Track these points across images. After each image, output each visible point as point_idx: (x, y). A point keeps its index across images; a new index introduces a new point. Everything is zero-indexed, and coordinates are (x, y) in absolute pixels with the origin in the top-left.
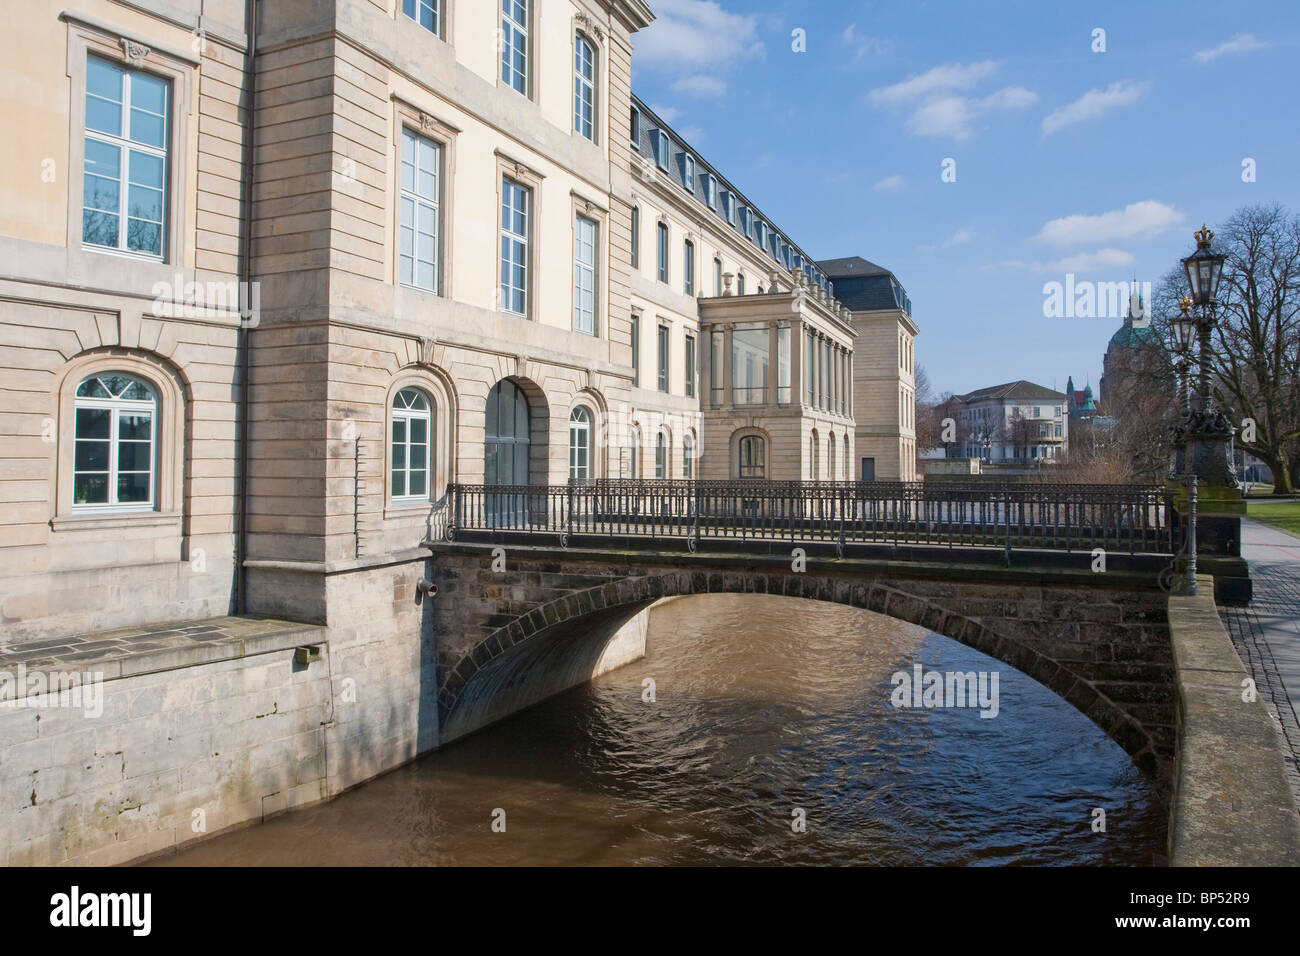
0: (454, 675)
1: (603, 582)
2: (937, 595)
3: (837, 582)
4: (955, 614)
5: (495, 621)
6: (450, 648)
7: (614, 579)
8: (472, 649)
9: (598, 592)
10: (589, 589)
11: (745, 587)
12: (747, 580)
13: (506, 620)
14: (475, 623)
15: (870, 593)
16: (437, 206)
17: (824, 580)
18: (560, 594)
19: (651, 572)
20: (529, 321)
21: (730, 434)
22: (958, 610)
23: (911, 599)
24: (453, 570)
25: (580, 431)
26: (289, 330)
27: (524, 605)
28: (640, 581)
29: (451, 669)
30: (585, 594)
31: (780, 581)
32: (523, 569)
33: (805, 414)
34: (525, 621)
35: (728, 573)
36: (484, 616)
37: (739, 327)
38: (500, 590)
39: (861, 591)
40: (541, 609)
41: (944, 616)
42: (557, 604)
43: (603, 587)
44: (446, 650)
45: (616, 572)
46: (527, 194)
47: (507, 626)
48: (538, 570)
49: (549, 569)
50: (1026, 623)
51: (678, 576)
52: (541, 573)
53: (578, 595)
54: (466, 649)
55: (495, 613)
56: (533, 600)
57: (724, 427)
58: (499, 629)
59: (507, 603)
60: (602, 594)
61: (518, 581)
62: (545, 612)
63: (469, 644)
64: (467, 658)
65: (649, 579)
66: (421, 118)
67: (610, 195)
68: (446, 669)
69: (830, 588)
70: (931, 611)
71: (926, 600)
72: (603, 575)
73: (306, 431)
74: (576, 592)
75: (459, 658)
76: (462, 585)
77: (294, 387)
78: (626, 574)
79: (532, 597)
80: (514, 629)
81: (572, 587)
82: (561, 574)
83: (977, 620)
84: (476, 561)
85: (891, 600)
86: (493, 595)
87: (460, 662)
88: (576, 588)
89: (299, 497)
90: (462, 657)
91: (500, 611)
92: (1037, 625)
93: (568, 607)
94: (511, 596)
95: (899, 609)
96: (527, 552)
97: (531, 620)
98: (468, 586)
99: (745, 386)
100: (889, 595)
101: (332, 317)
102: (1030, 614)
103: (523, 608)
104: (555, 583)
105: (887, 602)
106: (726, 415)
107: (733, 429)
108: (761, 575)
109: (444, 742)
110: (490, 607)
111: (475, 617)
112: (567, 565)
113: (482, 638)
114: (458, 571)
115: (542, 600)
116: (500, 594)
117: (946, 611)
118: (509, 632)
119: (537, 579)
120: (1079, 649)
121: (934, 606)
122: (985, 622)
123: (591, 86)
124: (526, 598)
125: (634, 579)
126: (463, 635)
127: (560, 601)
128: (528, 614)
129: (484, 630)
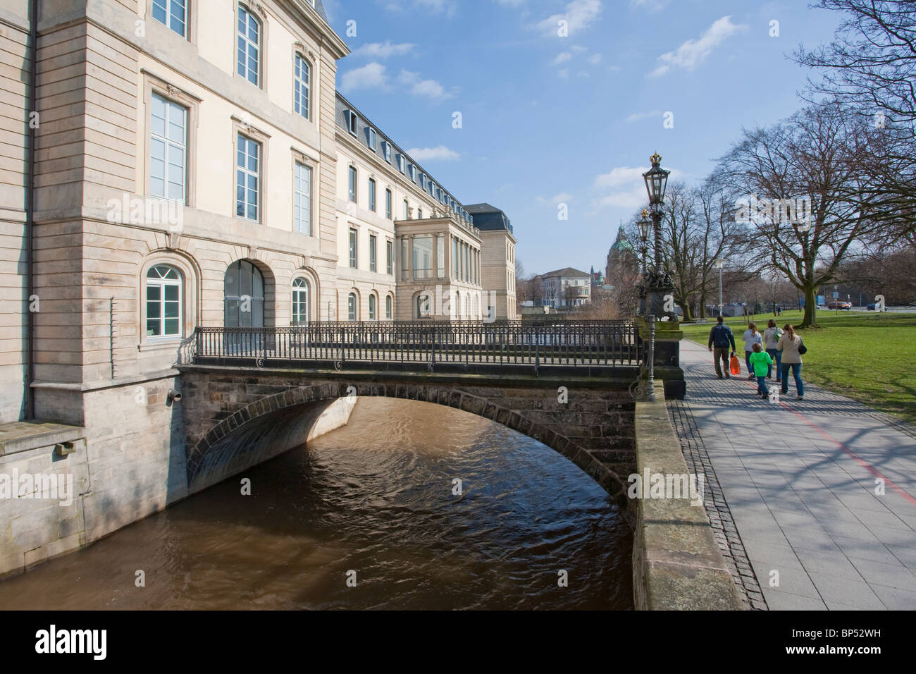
0: (195, 450)
1: (284, 390)
2: (492, 396)
3: (429, 388)
4: (504, 408)
5: (219, 416)
6: (193, 433)
7: (291, 388)
8: (206, 434)
9: (281, 396)
10: (275, 395)
11: (372, 393)
12: (373, 388)
13: (226, 415)
14: (208, 417)
15: (450, 396)
16: (185, 148)
17: (422, 387)
18: (258, 398)
19: (313, 383)
20: (260, 225)
21: (412, 295)
22: (505, 405)
23: (476, 399)
24: (193, 383)
25: (301, 293)
26: (58, 225)
27: (237, 405)
28: (307, 390)
29: (194, 446)
30: (274, 397)
31: (393, 389)
32: (236, 382)
33: (452, 283)
34: (237, 416)
35: (361, 383)
36: (213, 413)
37: (417, 236)
38: (222, 396)
39: (444, 395)
40: (247, 408)
41: (497, 410)
42: (257, 405)
43: (284, 393)
44: (190, 434)
45: (292, 383)
46: (259, 147)
47: (227, 419)
48: (244, 382)
49: (251, 382)
50: (548, 413)
51: (330, 386)
52: (247, 385)
53: (269, 398)
54: (203, 434)
55: (219, 411)
56: (242, 402)
57: (409, 291)
58: (222, 421)
59: (226, 404)
60: (284, 398)
61: (233, 389)
62: (249, 409)
63: (204, 430)
64: (203, 440)
65: (312, 387)
66: (168, 88)
67: (320, 152)
68: (191, 447)
69: (425, 393)
70: (489, 406)
71: (485, 399)
72: (284, 385)
73: (70, 294)
74: (268, 396)
75: (198, 440)
76: (199, 393)
77: (62, 263)
78: (298, 384)
79: (241, 400)
80: (231, 421)
81: (265, 393)
82: (259, 385)
83: (518, 412)
84: (207, 377)
85: (464, 400)
86: (218, 399)
87: (199, 442)
88: (268, 394)
89: (67, 338)
90: (201, 439)
91: (223, 409)
92: (555, 415)
93: (263, 406)
94: (229, 399)
95: (468, 405)
96: (236, 371)
97: (241, 415)
98: (203, 393)
99: (423, 268)
100: (462, 396)
101: (84, 214)
102: (551, 407)
103: (236, 407)
104: (255, 391)
105: (461, 401)
106: (410, 284)
107: (414, 292)
108: (382, 384)
109: (191, 493)
110: (216, 407)
111: (207, 413)
112: (263, 379)
113: (212, 427)
114: (196, 383)
115: (248, 402)
116: (222, 398)
117: (498, 407)
118: (228, 423)
119: (244, 388)
120: (581, 429)
121: (491, 403)
122: (524, 414)
123: (308, 86)
124: (238, 400)
125: (303, 388)
126: (200, 425)
127: (258, 403)
128: (239, 411)
129: (213, 422)
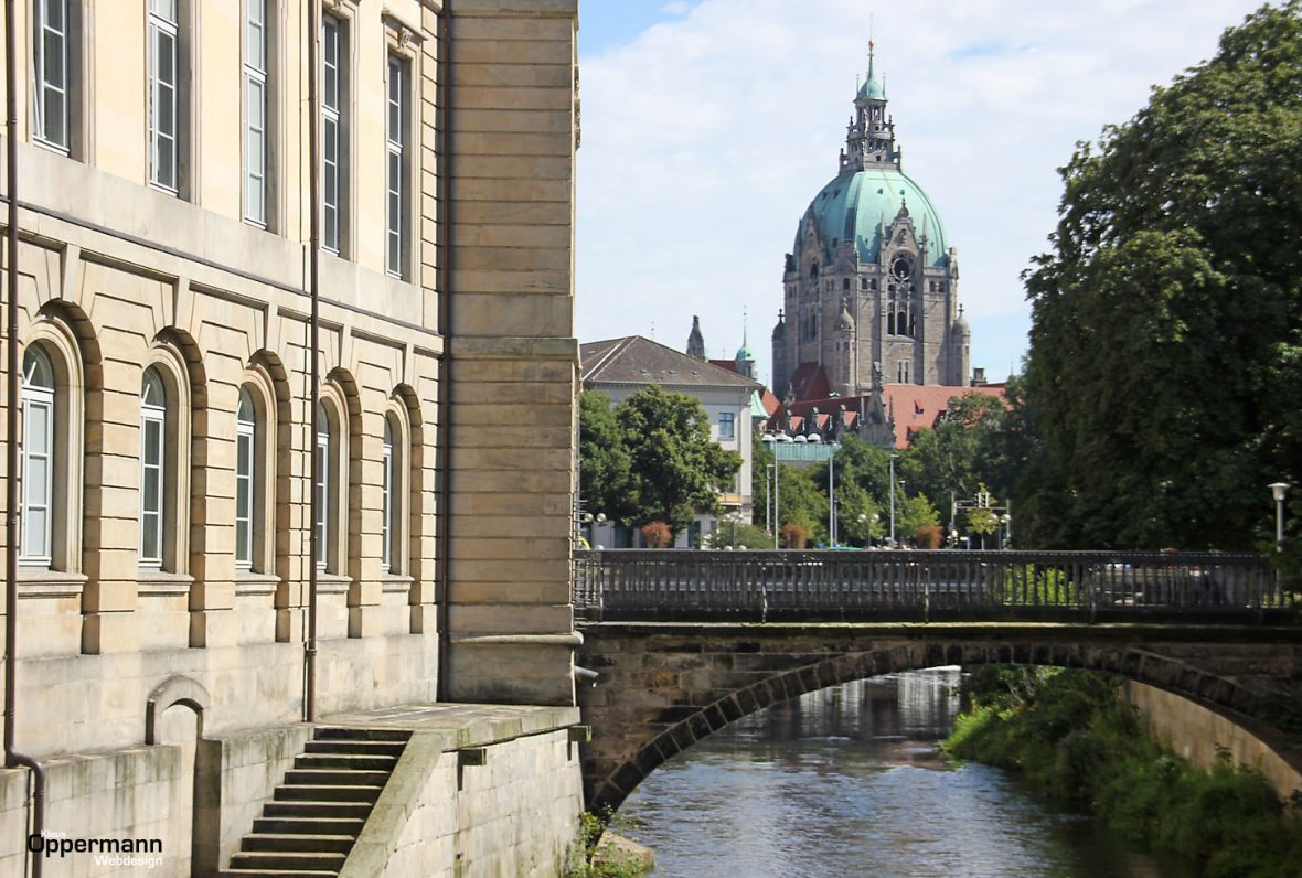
0: (607, 787)
1: (816, 661)
2: (1192, 657)
3: (1089, 648)
4: (1209, 674)
5: (667, 715)
6: (602, 754)
7: (831, 657)
8: (635, 752)
9: (810, 672)
10: (797, 670)
11: (988, 657)
12: (991, 650)
13: (686, 712)
14: (642, 719)
15: (1124, 658)
17: (1075, 647)
18: (760, 677)
19: (876, 646)
23: (1166, 662)
24: (606, 657)
26: (510, 363)
27: (710, 693)
28: (863, 658)
29: (604, 779)
30: (793, 675)
31: (1026, 650)
32: (708, 649)
34: (711, 713)
35: (969, 643)
36: (654, 710)
38: (676, 677)
39: (1114, 657)
40: (734, 696)
41: (1198, 679)
42: (755, 689)
43: (817, 666)
44: (596, 756)
45: (833, 648)
47: (687, 720)
48: (728, 650)
49: (743, 648)
50: (1277, 680)
51: (909, 649)
52: (734, 655)
53: (784, 677)
54: (627, 753)
55: (669, 706)
56: (723, 687)
58: (675, 725)
59: (686, 693)
60: (816, 675)
61: (701, 665)
62: (739, 699)
63: (631, 746)
65: (874, 654)
68: (596, 780)
69: (1082, 654)
70: (1185, 673)
71: (1180, 661)
72: (816, 652)
74: (781, 673)
75: (615, 765)
76: (619, 674)
78: (845, 649)
79: (720, 683)
80: (697, 723)
81: (776, 668)
82: (761, 653)
83: (1232, 680)
84: (641, 643)
85: (1146, 664)
86: (666, 684)
87: (616, 770)
88: (783, 669)
90: (621, 763)
91: (676, 702)
92: (1287, 681)
93: (770, 692)
94: (691, 683)
95: (1153, 672)
97: (720, 711)
98: (629, 674)
100: (1143, 660)
102: (1280, 670)
103: (709, 697)
104: (752, 665)
105: (1142, 665)
108: (1006, 643)
110: (661, 700)
111: (639, 712)
112: (769, 642)
113: (650, 738)
114: (613, 657)
115: (736, 685)
116: (676, 682)
117: (1202, 672)
118: (690, 726)
119: (728, 662)
121: (1190, 668)
124: (714, 684)
125: (856, 655)
126: (621, 736)
127: (760, 686)
128: (716, 704)
129: (653, 728)
